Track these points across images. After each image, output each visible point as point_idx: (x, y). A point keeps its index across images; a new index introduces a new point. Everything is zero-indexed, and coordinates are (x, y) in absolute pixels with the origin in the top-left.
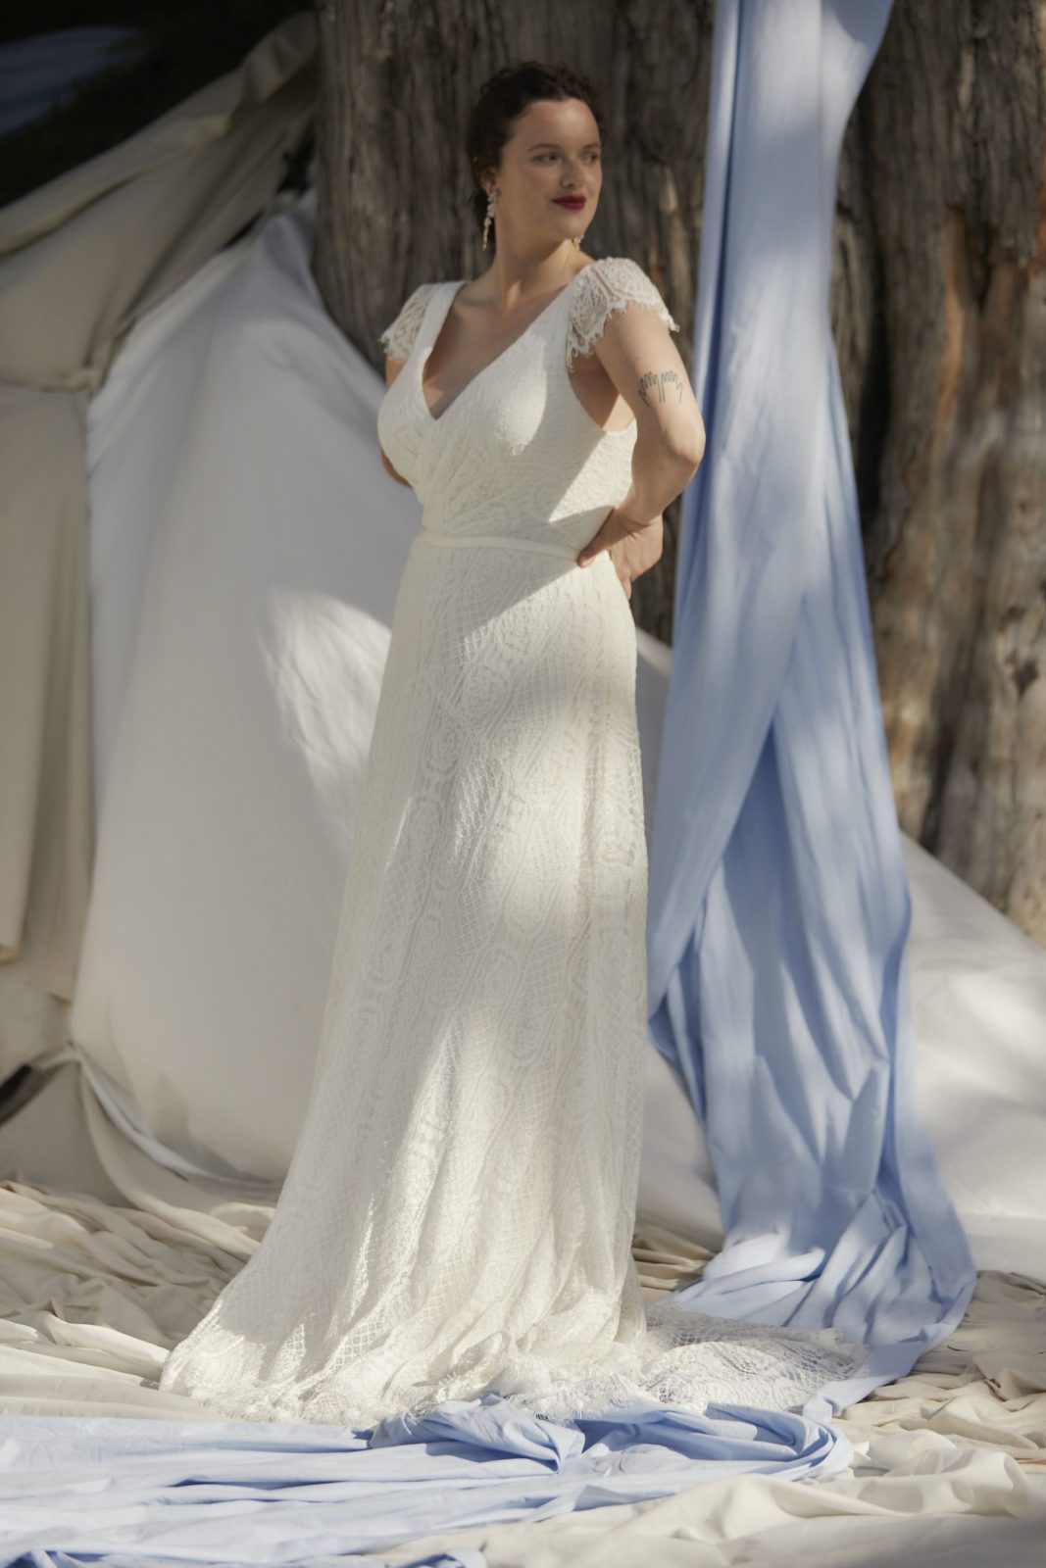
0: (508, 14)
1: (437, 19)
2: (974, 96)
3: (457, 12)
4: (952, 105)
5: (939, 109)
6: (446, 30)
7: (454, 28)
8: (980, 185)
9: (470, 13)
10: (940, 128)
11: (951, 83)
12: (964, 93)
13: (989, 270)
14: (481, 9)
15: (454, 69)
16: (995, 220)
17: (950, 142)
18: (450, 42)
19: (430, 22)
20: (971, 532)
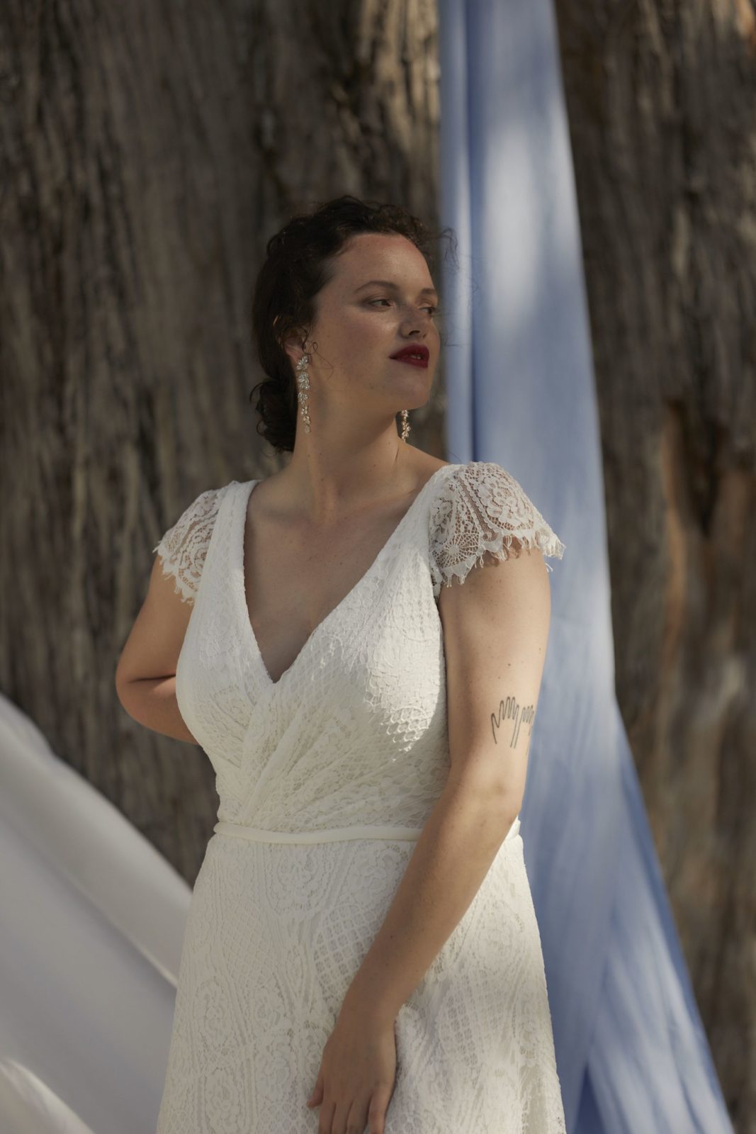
0: (129, 174)
1: (35, 185)
2: (692, 266)
3: (61, 174)
4: (666, 276)
5: (650, 278)
6: (46, 197)
7: (59, 195)
8: (704, 374)
9: (79, 176)
10: (653, 301)
11: (663, 248)
12: (680, 260)
13: (714, 480)
14: (93, 169)
15: (59, 247)
16: (723, 416)
17: (666, 322)
18: (54, 213)
19: (25, 186)
20: (710, 810)
